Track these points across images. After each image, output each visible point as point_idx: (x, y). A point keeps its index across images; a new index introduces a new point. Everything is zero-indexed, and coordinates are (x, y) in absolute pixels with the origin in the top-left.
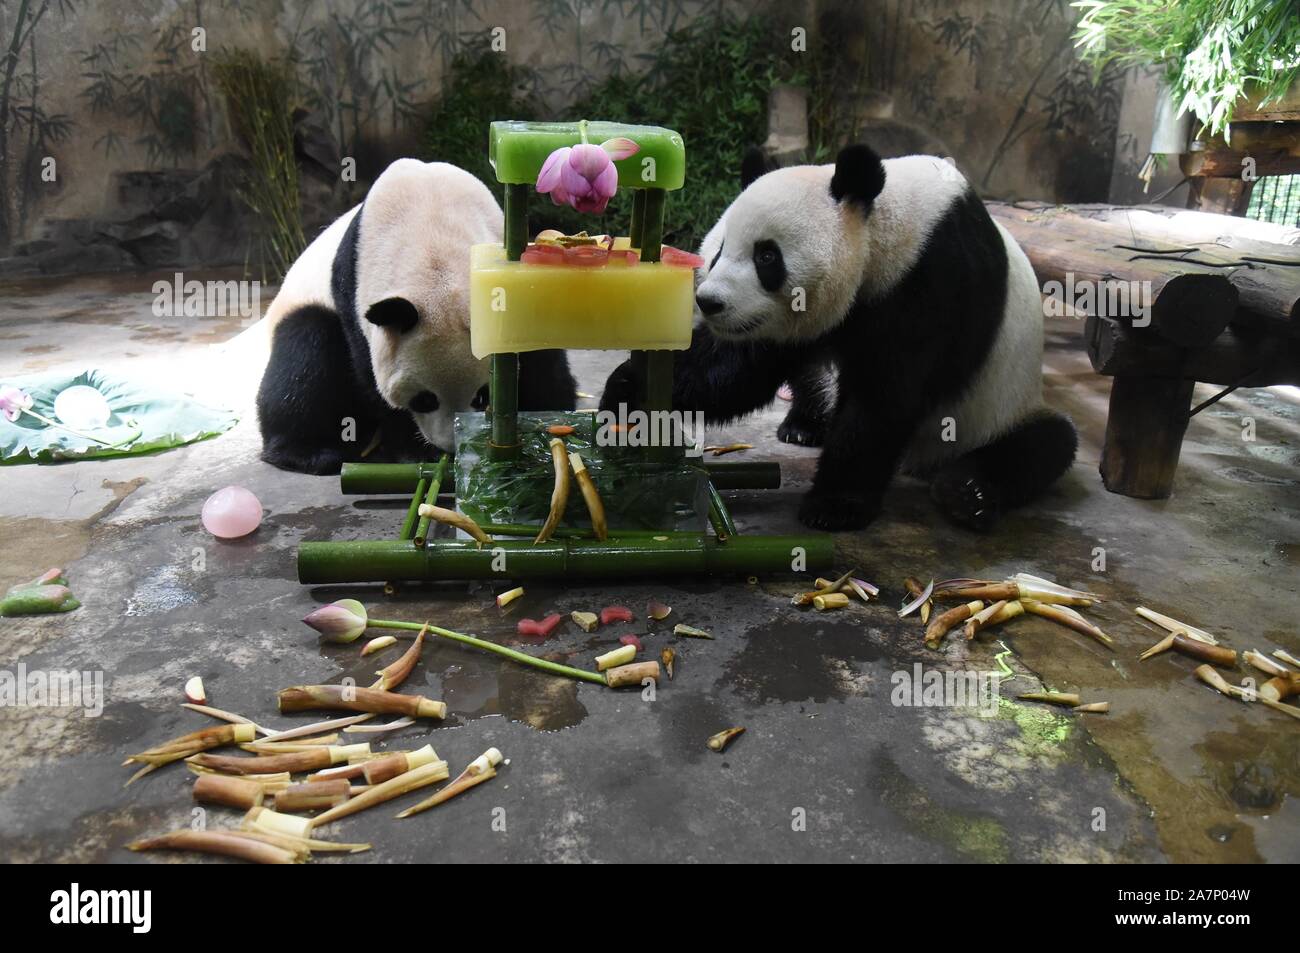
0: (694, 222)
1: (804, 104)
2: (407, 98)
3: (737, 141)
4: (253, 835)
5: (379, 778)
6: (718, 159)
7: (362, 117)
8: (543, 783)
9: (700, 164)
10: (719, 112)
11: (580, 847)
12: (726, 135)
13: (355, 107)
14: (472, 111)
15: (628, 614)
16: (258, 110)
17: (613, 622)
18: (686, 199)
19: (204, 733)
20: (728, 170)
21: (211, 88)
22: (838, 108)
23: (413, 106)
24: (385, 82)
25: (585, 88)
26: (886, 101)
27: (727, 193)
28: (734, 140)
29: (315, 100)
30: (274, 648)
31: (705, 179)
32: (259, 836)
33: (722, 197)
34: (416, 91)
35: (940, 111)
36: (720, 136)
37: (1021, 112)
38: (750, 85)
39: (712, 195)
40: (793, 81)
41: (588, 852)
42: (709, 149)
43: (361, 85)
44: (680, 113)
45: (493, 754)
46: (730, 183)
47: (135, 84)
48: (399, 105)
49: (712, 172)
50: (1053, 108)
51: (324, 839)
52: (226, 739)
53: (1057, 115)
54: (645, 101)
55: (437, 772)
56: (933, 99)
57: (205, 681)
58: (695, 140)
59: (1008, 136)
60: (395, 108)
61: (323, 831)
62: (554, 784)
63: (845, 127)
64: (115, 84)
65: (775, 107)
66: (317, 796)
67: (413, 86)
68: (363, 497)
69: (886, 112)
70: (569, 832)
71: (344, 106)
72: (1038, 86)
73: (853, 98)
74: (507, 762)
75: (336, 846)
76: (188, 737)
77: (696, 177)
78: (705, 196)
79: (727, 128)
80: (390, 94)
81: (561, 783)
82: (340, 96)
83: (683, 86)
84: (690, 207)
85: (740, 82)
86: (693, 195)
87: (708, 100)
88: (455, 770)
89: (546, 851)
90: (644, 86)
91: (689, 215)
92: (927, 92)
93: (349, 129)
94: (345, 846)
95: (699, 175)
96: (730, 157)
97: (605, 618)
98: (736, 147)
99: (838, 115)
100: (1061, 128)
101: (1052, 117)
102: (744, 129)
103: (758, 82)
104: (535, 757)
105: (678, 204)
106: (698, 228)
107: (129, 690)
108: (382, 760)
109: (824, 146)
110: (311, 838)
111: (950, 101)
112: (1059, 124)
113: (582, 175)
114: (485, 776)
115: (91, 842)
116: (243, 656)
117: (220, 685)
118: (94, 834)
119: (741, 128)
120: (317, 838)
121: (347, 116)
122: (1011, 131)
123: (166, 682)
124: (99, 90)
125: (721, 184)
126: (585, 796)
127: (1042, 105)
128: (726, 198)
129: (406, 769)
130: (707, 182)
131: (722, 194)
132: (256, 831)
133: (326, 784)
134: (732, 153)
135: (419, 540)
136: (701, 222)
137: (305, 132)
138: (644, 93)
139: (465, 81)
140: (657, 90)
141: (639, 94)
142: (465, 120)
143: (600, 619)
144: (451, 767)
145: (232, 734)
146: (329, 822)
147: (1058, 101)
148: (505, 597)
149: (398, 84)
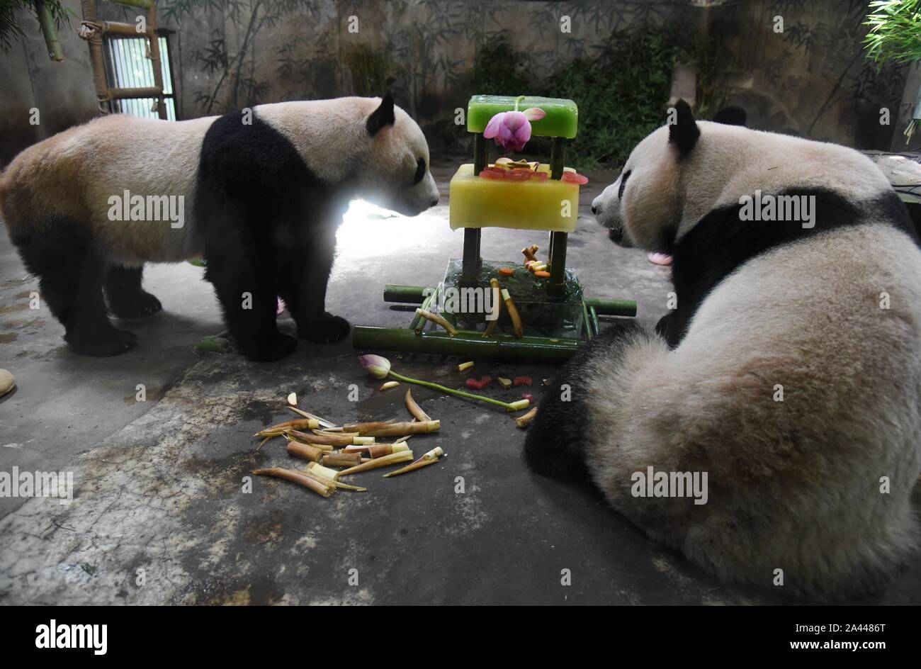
0: (620, 149)
1: (695, 78)
2: (454, 70)
3: (650, 101)
4: (310, 475)
5: (377, 455)
6: (638, 111)
7: (427, 81)
8: (463, 469)
9: (626, 113)
10: (641, 82)
11: (476, 504)
12: (644, 96)
13: (423, 75)
14: (491, 78)
15: (530, 381)
16: (368, 78)
17: (519, 385)
18: (616, 135)
19: (293, 422)
20: (643, 118)
21: (344, 66)
22: (717, 81)
23: (457, 76)
24: (442, 62)
25: (560, 65)
26: (749, 78)
27: (642, 132)
28: (649, 100)
29: (401, 72)
30: (336, 382)
31: (629, 123)
32: (312, 476)
33: (638, 135)
34: (460, 66)
35: (784, 85)
36: (640, 97)
37: (837, 87)
38: (662, 65)
39: (632, 133)
40: (689, 63)
41: (480, 508)
42: (633, 105)
43: (427, 63)
44: (616, 82)
45: (438, 450)
46: (644, 126)
47: (303, 64)
48: (449, 75)
49: (634, 119)
50: (858, 85)
51: (345, 483)
52: (305, 427)
53: (861, 90)
54: (595, 74)
55: (408, 456)
56: (779, 77)
57: (298, 395)
58: (624, 99)
59: (827, 102)
60: (447, 77)
61: (344, 479)
62: (468, 470)
63: (721, 93)
64: (293, 64)
65: (675, 80)
66: (343, 460)
67: (458, 63)
68: (396, 304)
69: (748, 85)
70: (471, 496)
71: (417, 75)
72: (849, 71)
73: (727, 75)
74: (446, 455)
75: (349, 486)
76: (286, 424)
77: (623, 122)
78: (628, 134)
79: (645, 91)
80: (444, 68)
81: (473, 470)
82: (415, 69)
83: (620, 65)
84: (618, 140)
85: (655, 63)
86: (621, 132)
87: (635, 74)
88: (417, 455)
89: (456, 504)
90: (596, 65)
91: (617, 145)
92: (776, 72)
93: (419, 89)
94: (354, 487)
95: (625, 121)
96: (645, 110)
97: (516, 382)
98: (650, 104)
99: (717, 85)
100: (863, 98)
101: (857, 91)
102: (655, 92)
103: (667, 64)
104: (461, 454)
105: (611, 138)
106: (623, 154)
107: (261, 396)
108: (380, 446)
109: (705, 105)
110: (338, 481)
111: (791, 78)
112: (862, 96)
113: (509, 128)
114: (433, 461)
115: (235, 468)
116: (320, 384)
117: (306, 399)
118: (237, 464)
119: (653, 92)
120: (341, 482)
121: (418, 79)
122: (830, 99)
123: (279, 394)
124: (285, 68)
125: (638, 127)
126: (484, 478)
127: (851, 82)
128: (640, 135)
129: (391, 452)
130: (630, 125)
131: (639, 133)
132: (311, 473)
133: (349, 455)
134: (647, 107)
135: (418, 330)
136: (624, 150)
137: (393, 91)
138: (596, 69)
139: (487, 61)
140: (604, 67)
141: (593, 70)
142: (487, 84)
143: (513, 383)
144: (414, 454)
145: (307, 424)
146: (348, 474)
147: (862, 81)
148: (462, 366)
149: (449, 62)
